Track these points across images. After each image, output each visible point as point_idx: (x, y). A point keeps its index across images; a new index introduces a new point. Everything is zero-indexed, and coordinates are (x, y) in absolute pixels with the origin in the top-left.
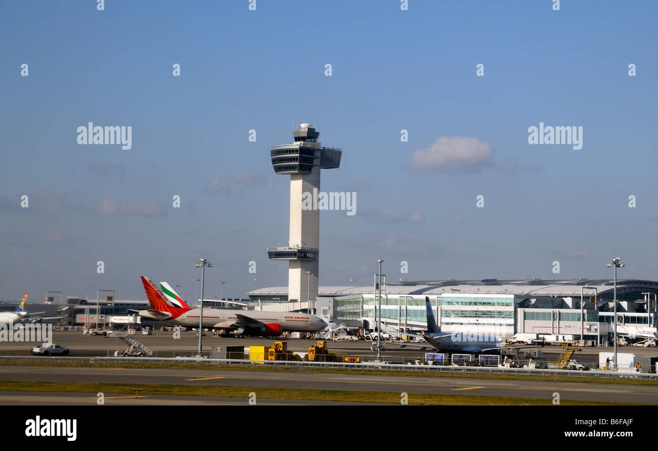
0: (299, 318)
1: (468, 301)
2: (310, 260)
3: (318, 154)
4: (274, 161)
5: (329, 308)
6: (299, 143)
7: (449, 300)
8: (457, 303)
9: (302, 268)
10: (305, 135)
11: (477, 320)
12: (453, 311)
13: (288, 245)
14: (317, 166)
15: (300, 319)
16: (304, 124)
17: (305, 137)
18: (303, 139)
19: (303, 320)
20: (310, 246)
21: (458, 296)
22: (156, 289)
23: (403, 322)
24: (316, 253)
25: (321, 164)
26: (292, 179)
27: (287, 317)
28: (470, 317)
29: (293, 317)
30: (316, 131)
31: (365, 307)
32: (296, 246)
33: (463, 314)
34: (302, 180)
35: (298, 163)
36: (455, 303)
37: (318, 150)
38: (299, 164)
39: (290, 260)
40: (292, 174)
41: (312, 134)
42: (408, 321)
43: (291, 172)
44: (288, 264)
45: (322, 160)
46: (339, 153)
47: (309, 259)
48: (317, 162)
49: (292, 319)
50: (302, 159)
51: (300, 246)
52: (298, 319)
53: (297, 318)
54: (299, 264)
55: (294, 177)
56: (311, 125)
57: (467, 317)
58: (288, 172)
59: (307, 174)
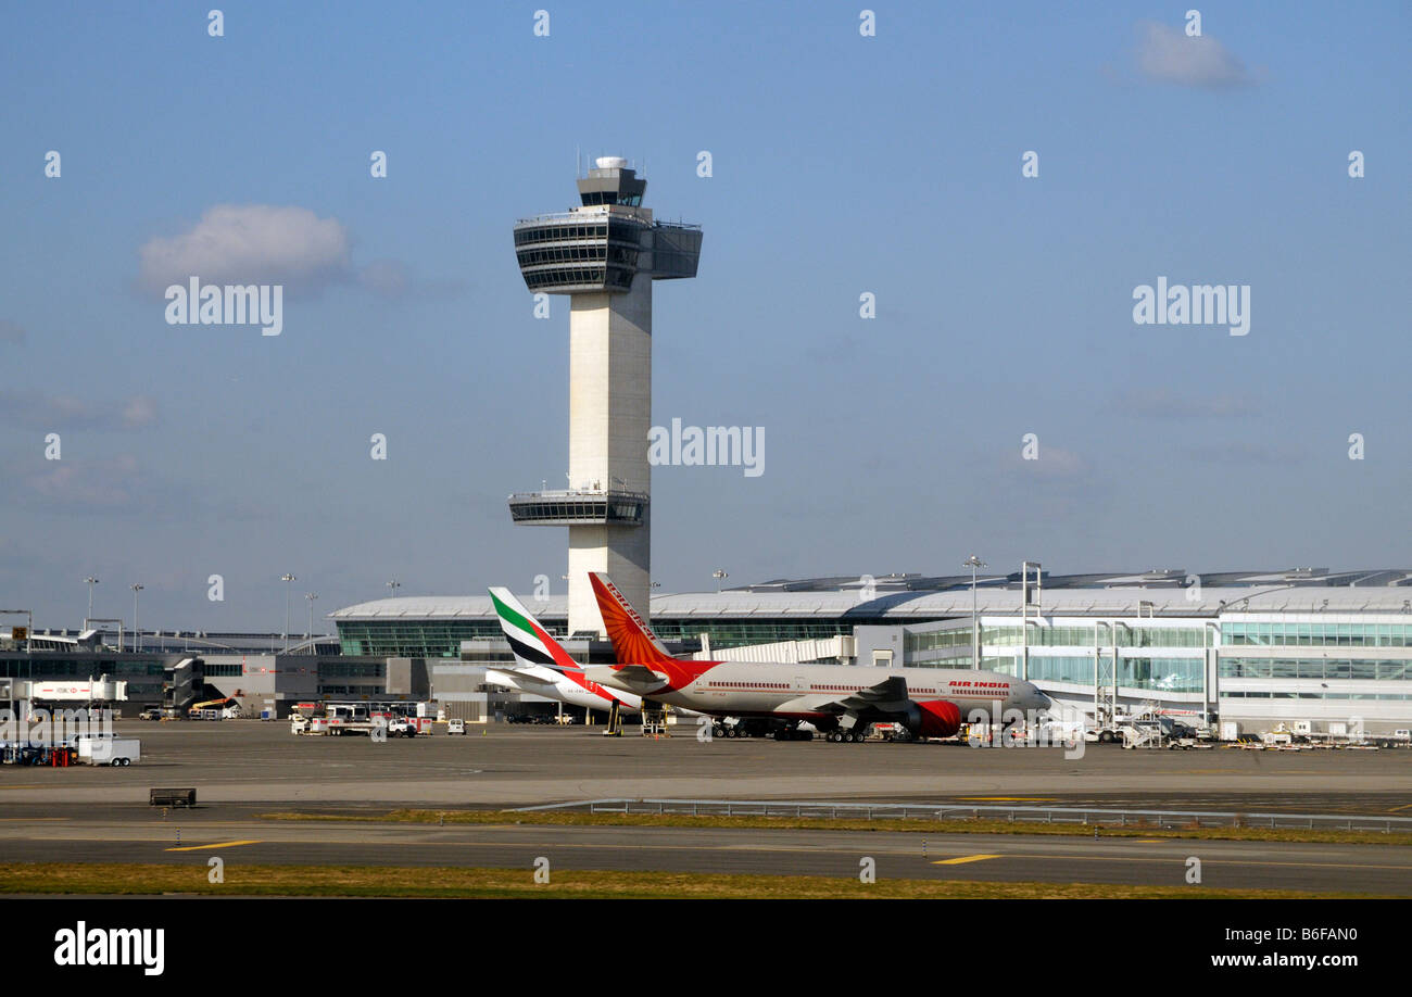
0: (985, 685)
1: (1295, 632)
2: (624, 526)
3: (646, 240)
4: (525, 259)
5: (894, 655)
6: (598, 209)
7: (1240, 631)
8: (1265, 639)
9: (610, 546)
10: (615, 188)
11: (1324, 686)
12: (1253, 662)
13: (565, 484)
14: (644, 271)
15: (987, 689)
16: (612, 159)
17: (616, 193)
18: (608, 198)
19: (994, 689)
20: (628, 488)
21: (1266, 621)
22: (626, 609)
23: (1111, 691)
24: (642, 507)
25: (655, 267)
26: (574, 308)
27: (954, 683)
28: (1302, 676)
29: (969, 684)
30: (637, 177)
31: (989, 651)
32: (592, 487)
33: (1285, 669)
34: (607, 310)
35: (603, 264)
36: (1257, 640)
37: (646, 229)
38: (608, 267)
39: (571, 526)
40: (574, 294)
41: (630, 186)
42: (1120, 689)
43: (573, 287)
44: (567, 538)
45: (655, 256)
46: (695, 237)
47: (622, 521)
48: (644, 260)
49: (966, 688)
50: (614, 253)
51: (604, 489)
52: (983, 688)
53: (982, 684)
54: (603, 536)
55: (582, 300)
56: (626, 161)
57: (1294, 676)
58: (565, 288)
59: (621, 292)
